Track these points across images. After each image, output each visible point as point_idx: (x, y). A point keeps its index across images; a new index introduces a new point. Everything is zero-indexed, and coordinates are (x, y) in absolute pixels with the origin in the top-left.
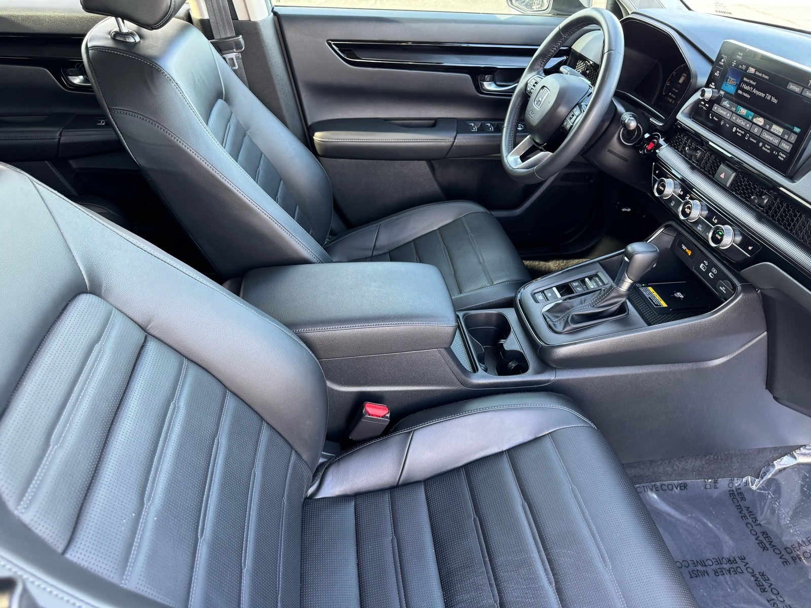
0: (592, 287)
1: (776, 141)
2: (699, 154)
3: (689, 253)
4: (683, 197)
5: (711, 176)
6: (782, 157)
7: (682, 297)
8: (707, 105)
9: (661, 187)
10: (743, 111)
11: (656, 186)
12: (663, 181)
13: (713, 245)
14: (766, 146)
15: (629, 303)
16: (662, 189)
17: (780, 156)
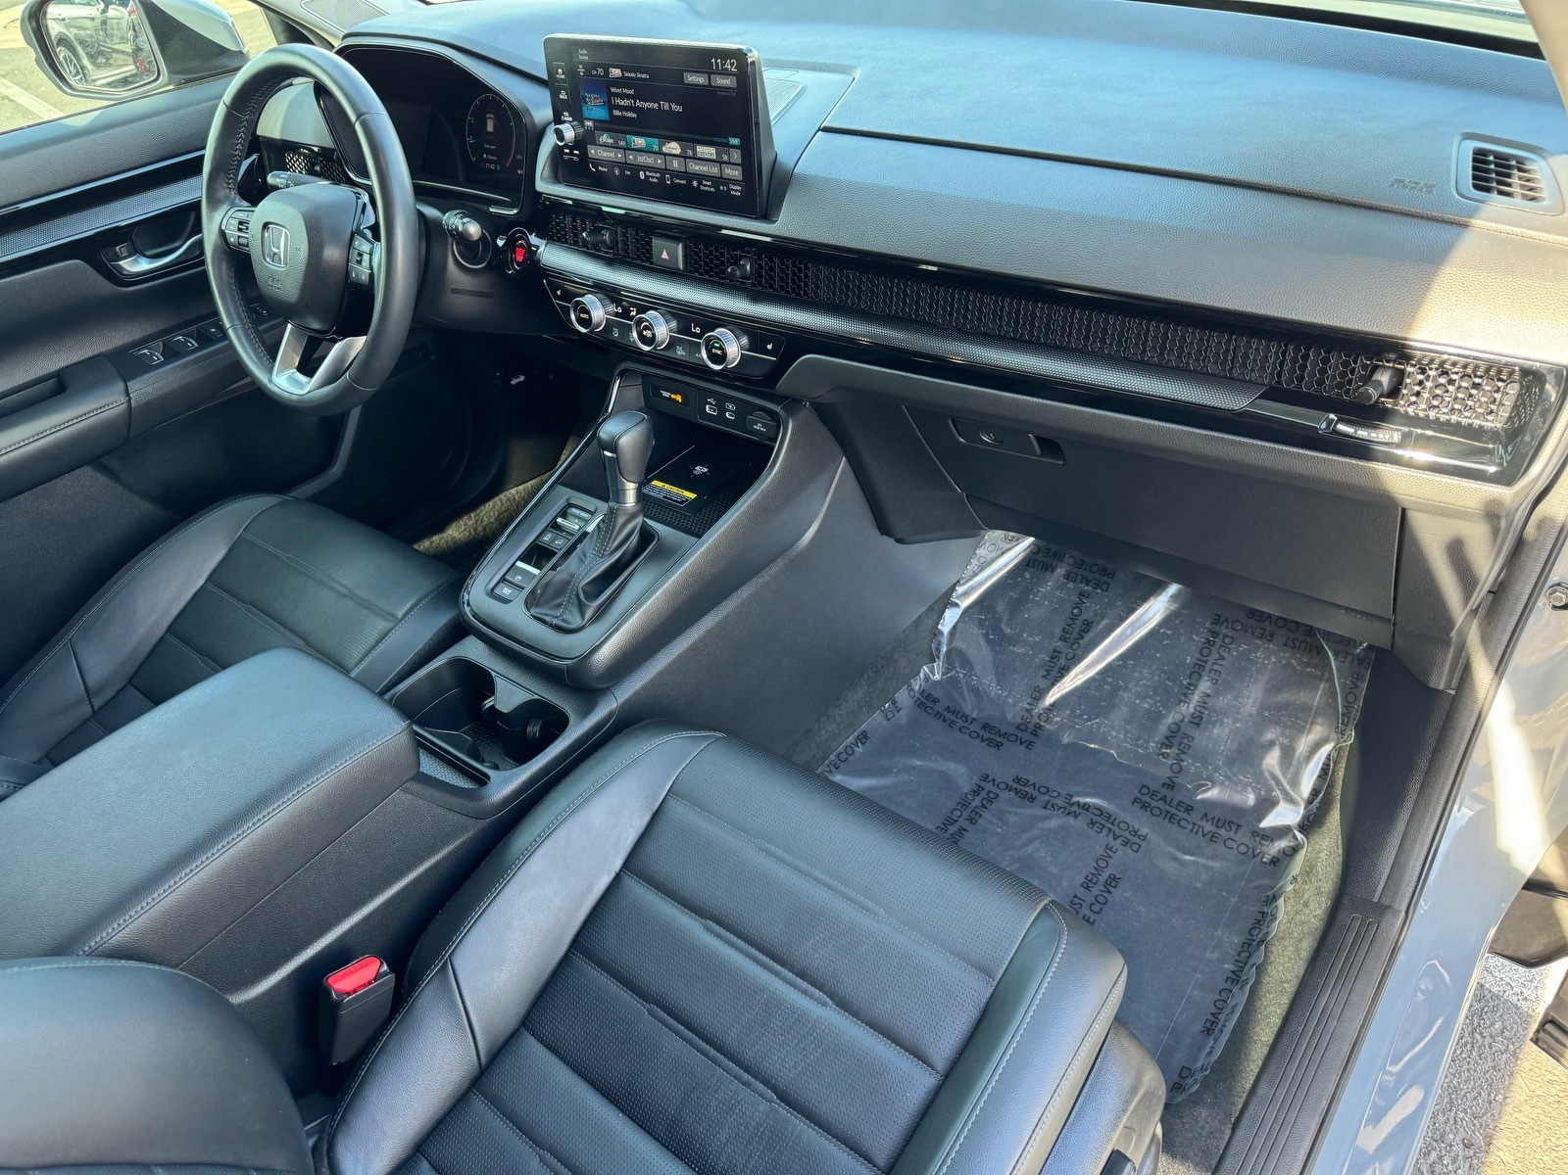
0: (577, 527)
1: (714, 170)
2: (607, 237)
3: (679, 398)
4: (626, 314)
5: (647, 264)
6: (736, 190)
7: (706, 470)
8: (576, 152)
9: (581, 315)
10: (640, 142)
11: (573, 317)
12: (579, 303)
13: (718, 368)
14: (705, 183)
15: (650, 522)
16: (585, 316)
17: (733, 190)
